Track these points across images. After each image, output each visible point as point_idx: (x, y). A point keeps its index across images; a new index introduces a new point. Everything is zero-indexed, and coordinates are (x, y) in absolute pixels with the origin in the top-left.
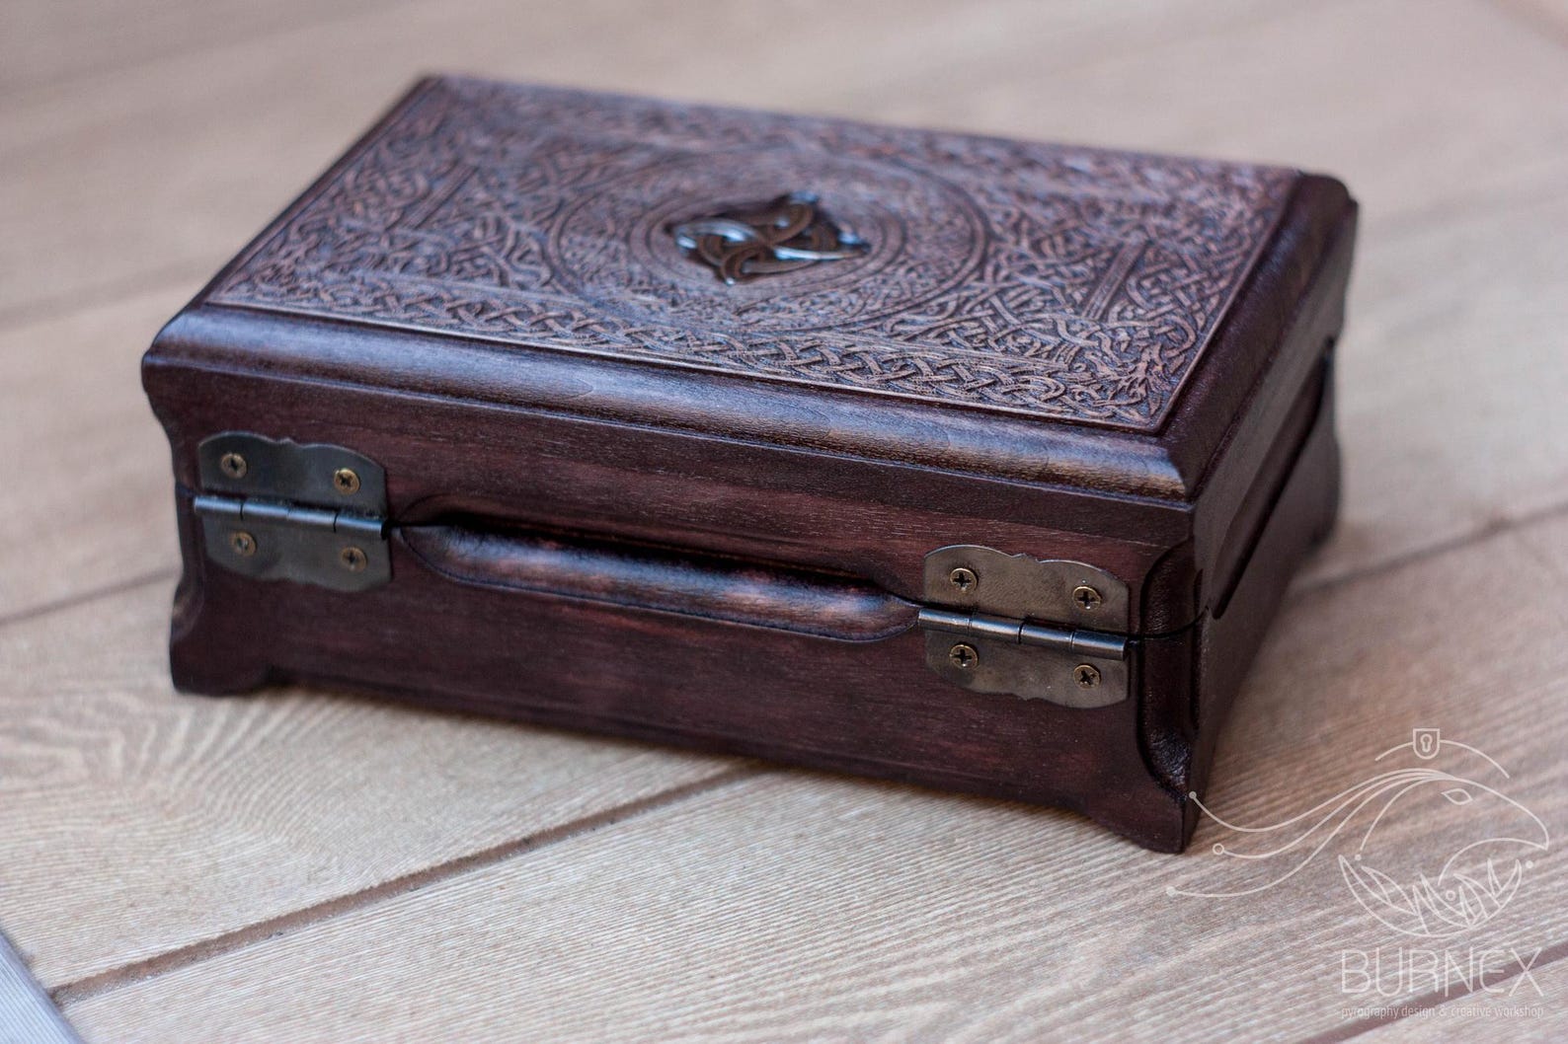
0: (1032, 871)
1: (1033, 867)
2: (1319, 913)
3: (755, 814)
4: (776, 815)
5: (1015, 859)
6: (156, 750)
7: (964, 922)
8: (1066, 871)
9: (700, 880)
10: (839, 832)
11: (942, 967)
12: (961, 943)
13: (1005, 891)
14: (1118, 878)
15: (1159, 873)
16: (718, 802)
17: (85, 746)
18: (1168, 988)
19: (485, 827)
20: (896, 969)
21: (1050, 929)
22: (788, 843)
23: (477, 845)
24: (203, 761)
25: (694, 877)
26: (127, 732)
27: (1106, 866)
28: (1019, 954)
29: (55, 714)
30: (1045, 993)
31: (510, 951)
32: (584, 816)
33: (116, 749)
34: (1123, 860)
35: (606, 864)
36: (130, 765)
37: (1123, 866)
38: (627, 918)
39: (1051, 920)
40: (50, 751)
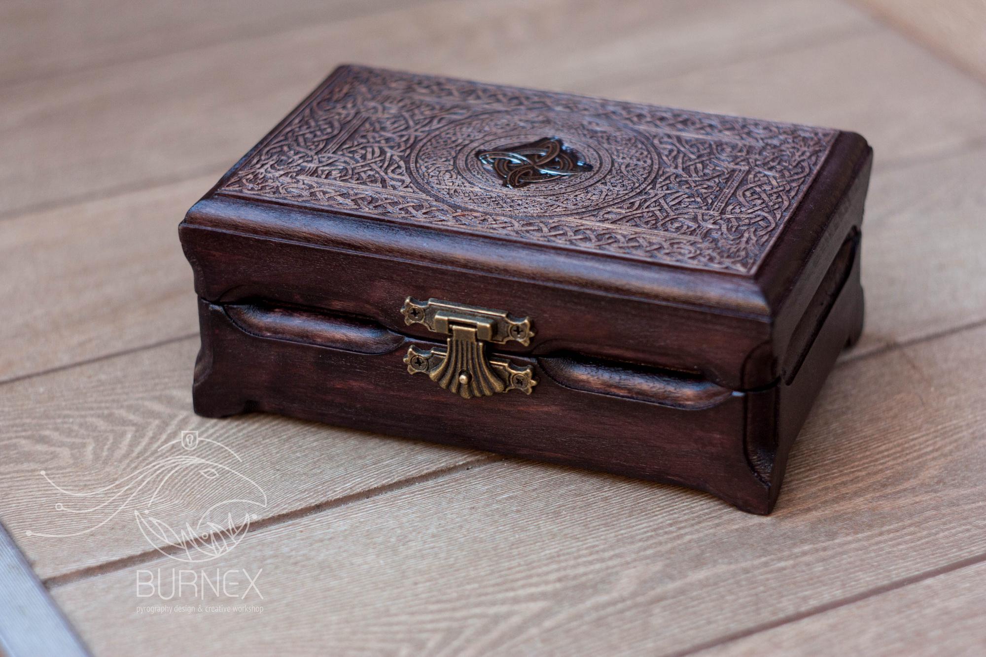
0: (603, 531)
1: (604, 529)
2: (763, 559)
3: (448, 495)
4: (460, 496)
5: (594, 524)
6: (112, 450)
7: (562, 558)
8: (622, 532)
9: (414, 531)
10: (495, 506)
11: (547, 583)
12: (558, 570)
13: (586, 542)
14: (651, 536)
15: (675, 534)
16: (428, 488)
17: (72, 446)
18: (674, 597)
19: (295, 498)
20: (521, 583)
21: (610, 563)
22: (466, 512)
23: (290, 508)
24: (138, 457)
25: (411, 529)
26: (96, 439)
27: (645, 530)
28: (591, 576)
29: (56, 429)
30: (603, 598)
31: (303, 566)
32: (352, 494)
33: (90, 448)
34: (656, 527)
35: (362, 520)
36: (97, 457)
37: (655, 530)
38: (371, 550)
39: (611, 558)
40: (52, 449)
